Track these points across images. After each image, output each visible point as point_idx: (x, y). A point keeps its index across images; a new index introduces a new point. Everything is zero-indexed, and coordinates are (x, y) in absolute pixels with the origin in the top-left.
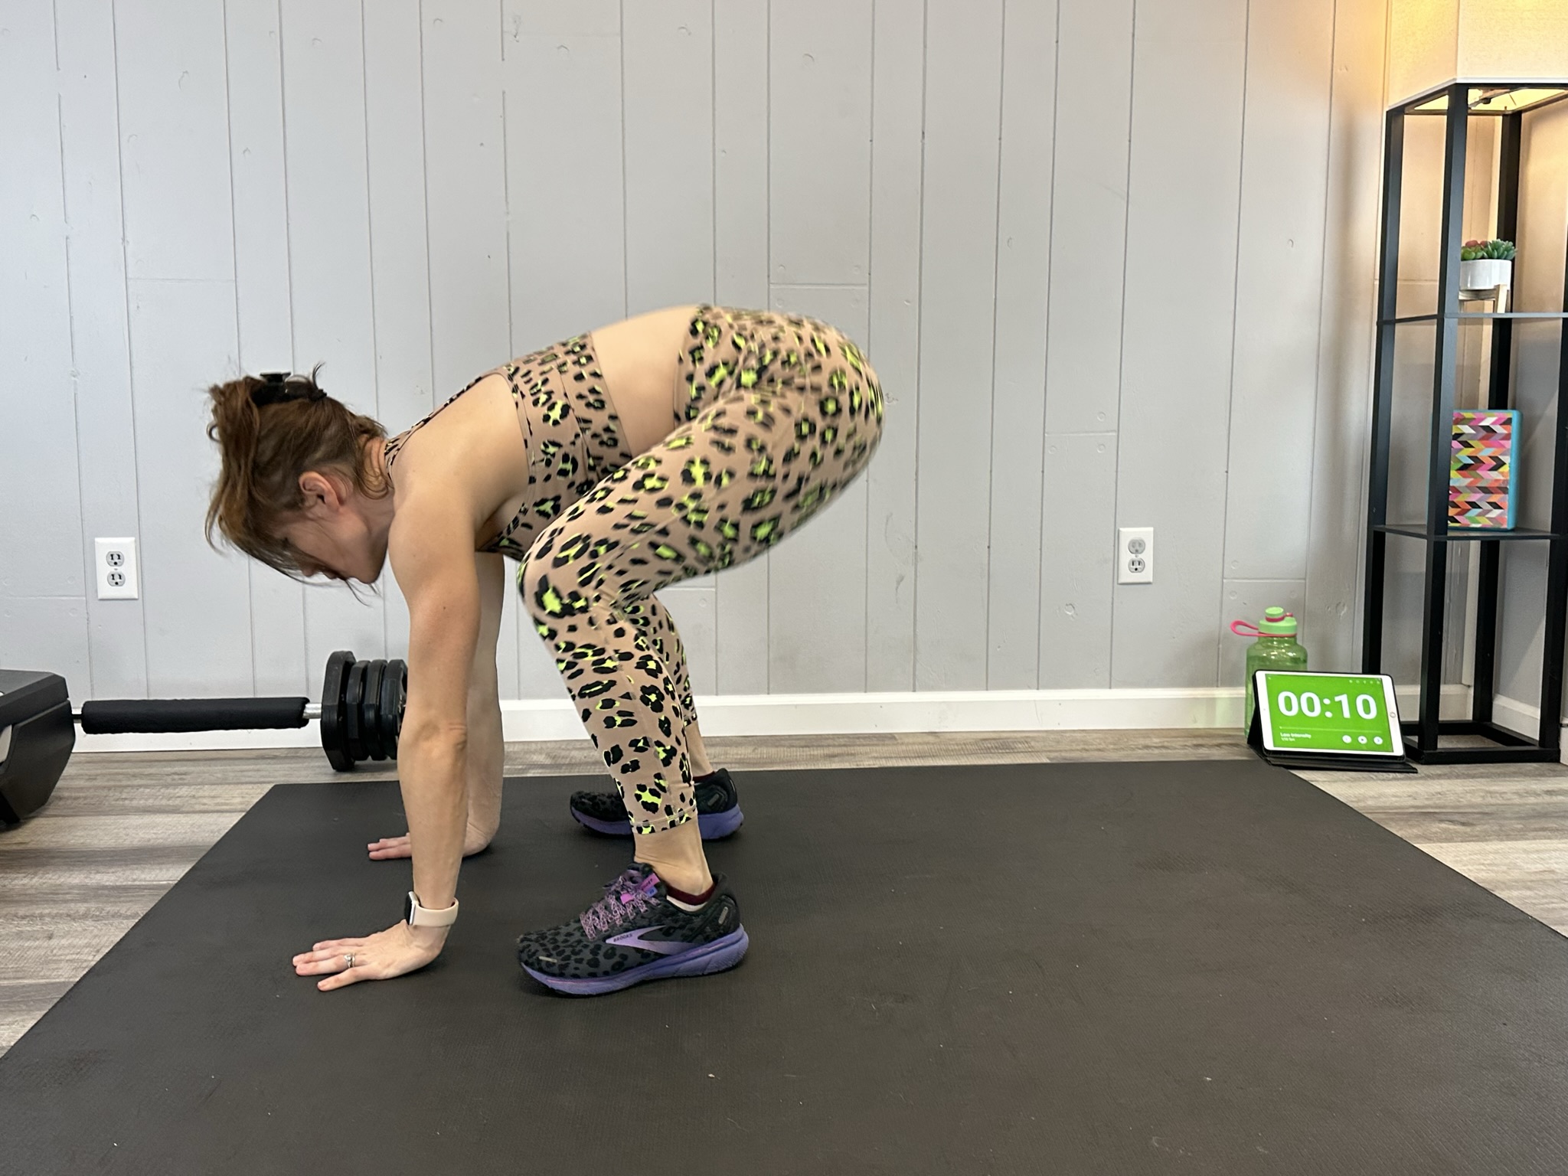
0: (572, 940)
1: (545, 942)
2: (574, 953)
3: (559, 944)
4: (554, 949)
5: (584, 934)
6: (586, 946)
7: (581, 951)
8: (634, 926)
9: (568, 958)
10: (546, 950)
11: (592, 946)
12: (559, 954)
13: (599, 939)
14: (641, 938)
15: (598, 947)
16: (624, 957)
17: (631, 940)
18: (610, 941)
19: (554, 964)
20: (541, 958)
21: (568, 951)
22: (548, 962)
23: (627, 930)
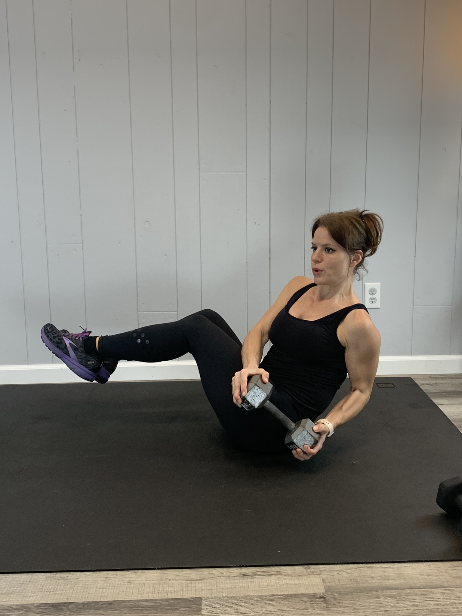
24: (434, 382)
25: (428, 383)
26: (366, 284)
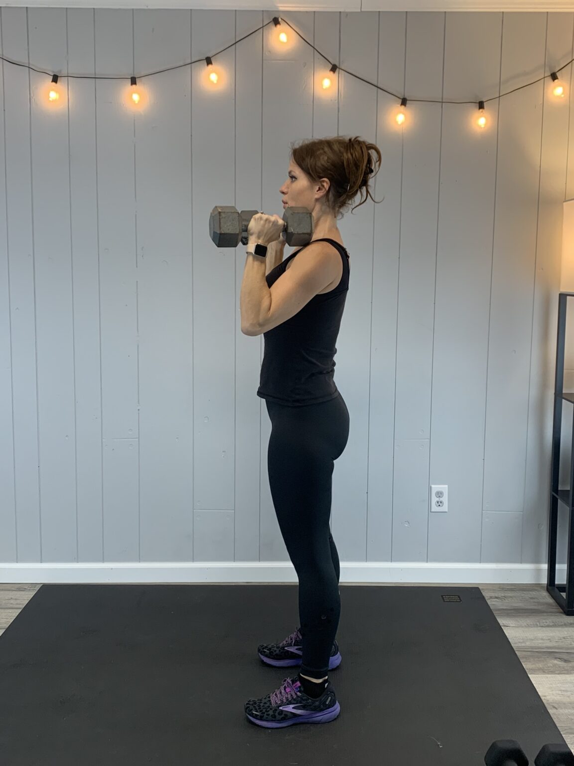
0: (266, 705)
1: (255, 706)
2: (266, 711)
3: (261, 707)
4: (259, 709)
5: (271, 704)
6: (271, 709)
7: (269, 711)
8: (290, 703)
9: (264, 713)
10: (256, 709)
11: (273, 709)
12: (260, 711)
13: (276, 707)
14: (293, 708)
15: (276, 710)
16: (286, 715)
17: (290, 708)
18: (281, 708)
19: (258, 715)
20: (253, 712)
21: (264, 711)
22: (256, 714)
23: (288, 704)
24: (503, 595)
25: (496, 595)
26: (433, 486)
